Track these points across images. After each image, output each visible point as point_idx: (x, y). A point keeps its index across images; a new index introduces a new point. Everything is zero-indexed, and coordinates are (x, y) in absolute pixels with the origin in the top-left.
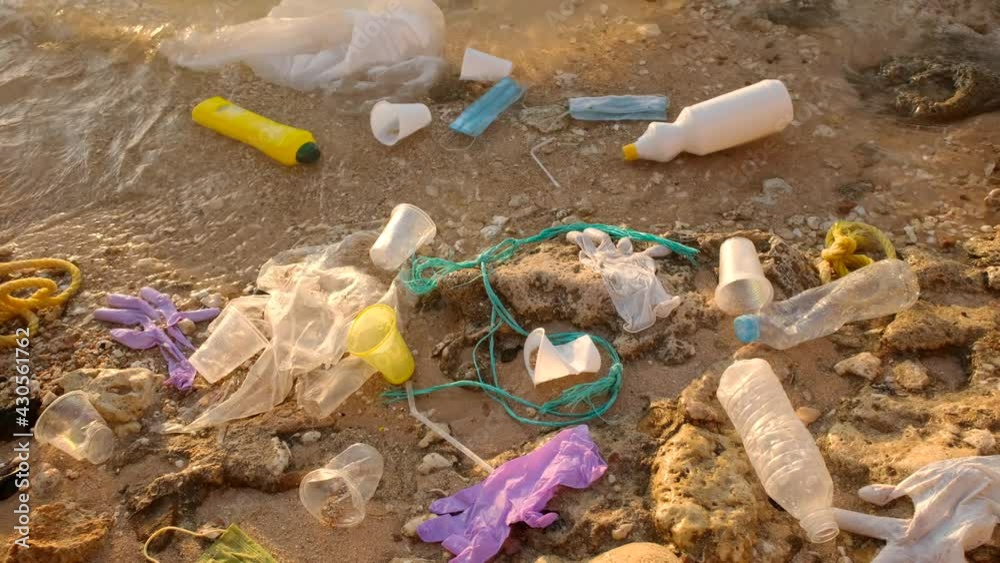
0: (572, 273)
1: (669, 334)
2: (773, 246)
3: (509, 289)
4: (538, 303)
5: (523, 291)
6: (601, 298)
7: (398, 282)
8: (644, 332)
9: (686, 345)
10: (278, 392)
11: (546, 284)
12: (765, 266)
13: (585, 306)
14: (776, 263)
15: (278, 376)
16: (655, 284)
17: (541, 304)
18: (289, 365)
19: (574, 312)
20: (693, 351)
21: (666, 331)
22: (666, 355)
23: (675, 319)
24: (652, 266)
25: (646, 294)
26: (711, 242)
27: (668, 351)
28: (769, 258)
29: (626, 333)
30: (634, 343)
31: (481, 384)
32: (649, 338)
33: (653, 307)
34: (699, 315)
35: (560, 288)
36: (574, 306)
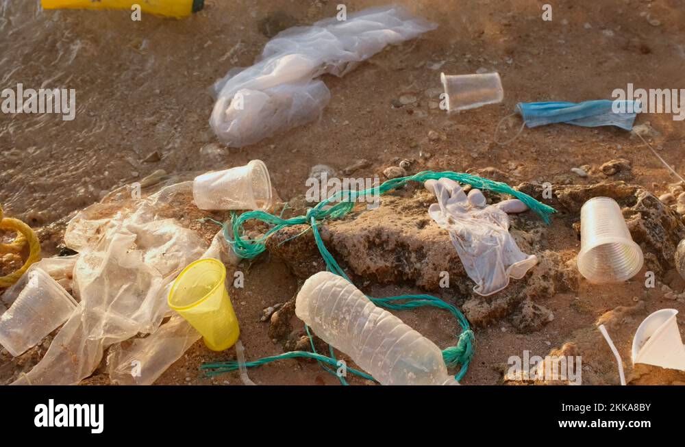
0: (416, 229)
1: (524, 298)
2: (640, 199)
3: (346, 247)
4: (376, 262)
5: (362, 249)
6: (448, 257)
7: (221, 238)
8: (495, 296)
9: (543, 310)
10: (86, 363)
11: (387, 242)
12: (631, 222)
13: (430, 265)
14: (643, 218)
15: (86, 347)
16: (507, 242)
17: (381, 263)
18: (99, 335)
19: (418, 273)
20: (551, 317)
21: (521, 295)
22: (521, 322)
23: (530, 281)
24: (505, 222)
25: (498, 253)
26: (571, 194)
27: (524, 316)
28: (636, 213)
29: (477, 296)
30: (485, 308)
31: (315, 354)
32: (502, 302)
33: (507, 267)
34: (559, 277)
35: (402, 246)
36: (418, 265)
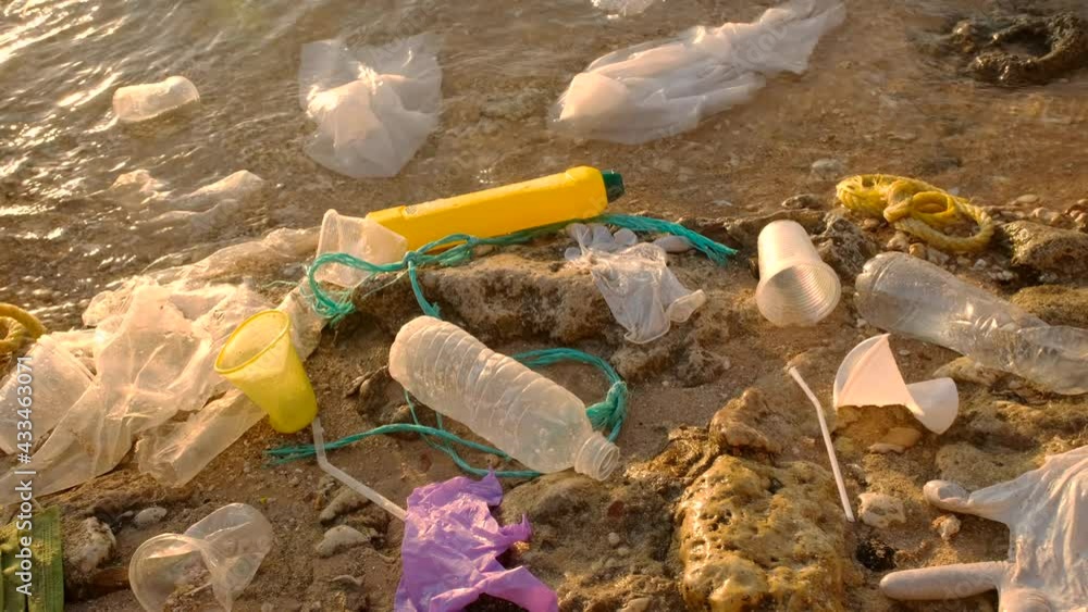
0: (549, 271)
1: (691, 343)
2: (829, 224)
3: (455, 293)
4: (497, 311)
5: (477, 294)
6: (590, 300)
8: (652, 345)
9: (716, 357)
10: (104, 456)
11: (510, 286)
12: (820, 250)
13: (568, 310)
14: (835, 244)
15: (105, 428)
16: (665, 274)
17: (503, 313)
18: (121, 412)
19: (552, 322)
20: (727, 365)
21: (686, 340)
22: (688, 372)
23: (698, 323)
24: (662, 258)
25: (655, 289)
26: (743, 225)
27: (692, 365)
28: (826, 240)
29: (629, 344)
30: (640, 359)
31: (418, 426)
32: (661, 351)
33: (666, 307)
34: (732, 318)
35: (531, 290)
36: (552, 312)
